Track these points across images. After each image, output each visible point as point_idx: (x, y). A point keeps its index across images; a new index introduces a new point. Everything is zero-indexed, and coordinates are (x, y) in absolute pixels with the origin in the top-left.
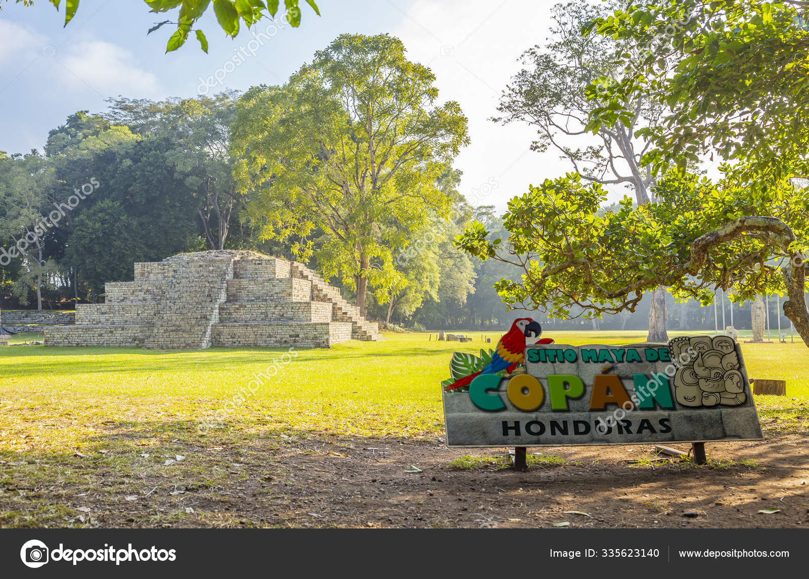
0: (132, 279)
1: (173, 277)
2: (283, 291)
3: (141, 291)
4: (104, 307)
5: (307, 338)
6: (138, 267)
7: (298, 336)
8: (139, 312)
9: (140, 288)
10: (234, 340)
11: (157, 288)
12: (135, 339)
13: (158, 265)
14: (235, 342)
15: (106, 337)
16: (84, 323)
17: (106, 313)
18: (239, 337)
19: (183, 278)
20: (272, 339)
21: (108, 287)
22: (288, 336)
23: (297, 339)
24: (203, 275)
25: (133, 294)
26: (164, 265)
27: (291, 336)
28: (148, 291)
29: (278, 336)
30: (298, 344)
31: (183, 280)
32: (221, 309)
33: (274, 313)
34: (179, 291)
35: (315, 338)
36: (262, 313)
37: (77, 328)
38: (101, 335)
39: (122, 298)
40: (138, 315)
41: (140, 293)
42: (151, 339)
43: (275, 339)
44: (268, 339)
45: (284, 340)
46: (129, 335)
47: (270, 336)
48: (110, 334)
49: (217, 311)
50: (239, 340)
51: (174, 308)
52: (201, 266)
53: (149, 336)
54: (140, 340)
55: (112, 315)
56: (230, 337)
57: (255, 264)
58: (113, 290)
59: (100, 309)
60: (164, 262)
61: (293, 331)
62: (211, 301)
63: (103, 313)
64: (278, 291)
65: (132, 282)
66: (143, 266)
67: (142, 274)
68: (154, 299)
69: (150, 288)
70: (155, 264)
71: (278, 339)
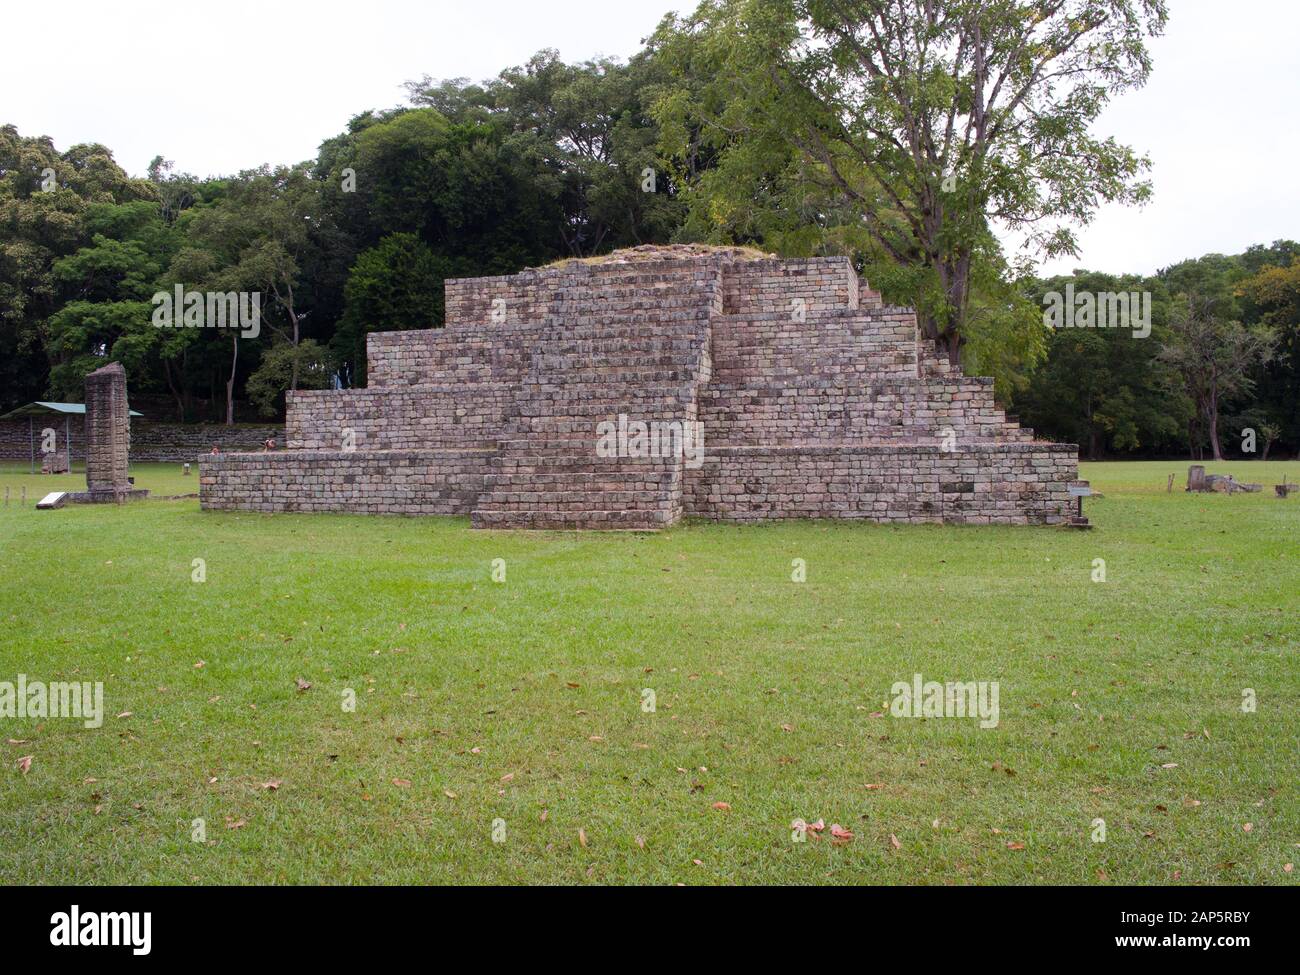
0: (441, 323)
1: (552, 311)
2: (886, 349)
3: (463, 353)
4: (362, 400)
5: (1000, 494)
6: (455, 292)
7: (969, 488)
8: (460, 412)
9: (459, 346)
10: (756, 499)
11: (507, 346)
12: (447, 493)
13: (510, 283)
14: (757, 507)
15: (366, 484)
16: (308, 444)
17: (367, 416)
18: (771, 490)
19: (582, 312)
20: (882, 497)
21: (377, 345)
22: (935, 488)
23: (967, 496)
24: (640, 306)
25: (440, 362)
26: (525, 284)
27: (946, 488)
28: (481, 352)
29: (903, 487)
30: (971, 516)
31: (584, 320)
32: (704, 402)
33: (870, 414)
34: (572, 349)
35: (1029, 495)
36: (831, 415)
37: (287, 459)
38: (350, 479)
39: (411, 375)
40: (457, 420)
41: (460, 360)
42: (498, 494)
43: (890, 498)
44: (869, 497)
45: (922, 499)
46: (432, 479)
47: (874, 488)
48: (376, 478)
49: (692, 407)
50: (772, 497)
51: (563, 397)
52: (631, 280)
53: (490, 487)
54: (463, 496)
55: (383, 422)
56: (740, 488)
57: (786, 273)
58: (387, 352)
59: (350, 404)
60: (524, 274)
61: (952, 470)
62: (675, 377)
63: (359, 417)
64: (868, 347)
65: (439, 331)
66: (469, 289)
67: (467, 310)
68: (500, 376)
69: (489, 345)
70: (502, 281)
71: (902, 495)
